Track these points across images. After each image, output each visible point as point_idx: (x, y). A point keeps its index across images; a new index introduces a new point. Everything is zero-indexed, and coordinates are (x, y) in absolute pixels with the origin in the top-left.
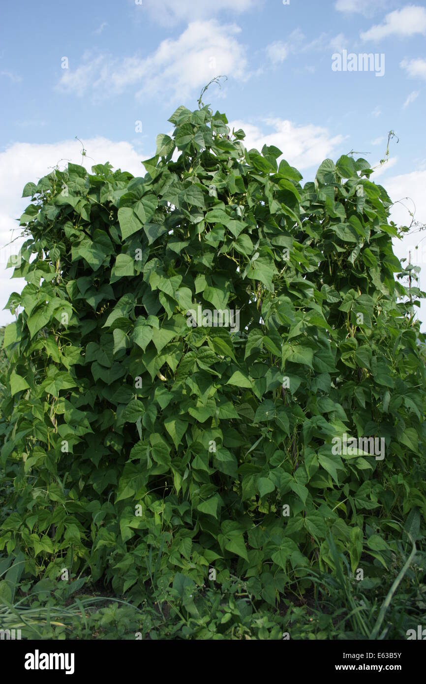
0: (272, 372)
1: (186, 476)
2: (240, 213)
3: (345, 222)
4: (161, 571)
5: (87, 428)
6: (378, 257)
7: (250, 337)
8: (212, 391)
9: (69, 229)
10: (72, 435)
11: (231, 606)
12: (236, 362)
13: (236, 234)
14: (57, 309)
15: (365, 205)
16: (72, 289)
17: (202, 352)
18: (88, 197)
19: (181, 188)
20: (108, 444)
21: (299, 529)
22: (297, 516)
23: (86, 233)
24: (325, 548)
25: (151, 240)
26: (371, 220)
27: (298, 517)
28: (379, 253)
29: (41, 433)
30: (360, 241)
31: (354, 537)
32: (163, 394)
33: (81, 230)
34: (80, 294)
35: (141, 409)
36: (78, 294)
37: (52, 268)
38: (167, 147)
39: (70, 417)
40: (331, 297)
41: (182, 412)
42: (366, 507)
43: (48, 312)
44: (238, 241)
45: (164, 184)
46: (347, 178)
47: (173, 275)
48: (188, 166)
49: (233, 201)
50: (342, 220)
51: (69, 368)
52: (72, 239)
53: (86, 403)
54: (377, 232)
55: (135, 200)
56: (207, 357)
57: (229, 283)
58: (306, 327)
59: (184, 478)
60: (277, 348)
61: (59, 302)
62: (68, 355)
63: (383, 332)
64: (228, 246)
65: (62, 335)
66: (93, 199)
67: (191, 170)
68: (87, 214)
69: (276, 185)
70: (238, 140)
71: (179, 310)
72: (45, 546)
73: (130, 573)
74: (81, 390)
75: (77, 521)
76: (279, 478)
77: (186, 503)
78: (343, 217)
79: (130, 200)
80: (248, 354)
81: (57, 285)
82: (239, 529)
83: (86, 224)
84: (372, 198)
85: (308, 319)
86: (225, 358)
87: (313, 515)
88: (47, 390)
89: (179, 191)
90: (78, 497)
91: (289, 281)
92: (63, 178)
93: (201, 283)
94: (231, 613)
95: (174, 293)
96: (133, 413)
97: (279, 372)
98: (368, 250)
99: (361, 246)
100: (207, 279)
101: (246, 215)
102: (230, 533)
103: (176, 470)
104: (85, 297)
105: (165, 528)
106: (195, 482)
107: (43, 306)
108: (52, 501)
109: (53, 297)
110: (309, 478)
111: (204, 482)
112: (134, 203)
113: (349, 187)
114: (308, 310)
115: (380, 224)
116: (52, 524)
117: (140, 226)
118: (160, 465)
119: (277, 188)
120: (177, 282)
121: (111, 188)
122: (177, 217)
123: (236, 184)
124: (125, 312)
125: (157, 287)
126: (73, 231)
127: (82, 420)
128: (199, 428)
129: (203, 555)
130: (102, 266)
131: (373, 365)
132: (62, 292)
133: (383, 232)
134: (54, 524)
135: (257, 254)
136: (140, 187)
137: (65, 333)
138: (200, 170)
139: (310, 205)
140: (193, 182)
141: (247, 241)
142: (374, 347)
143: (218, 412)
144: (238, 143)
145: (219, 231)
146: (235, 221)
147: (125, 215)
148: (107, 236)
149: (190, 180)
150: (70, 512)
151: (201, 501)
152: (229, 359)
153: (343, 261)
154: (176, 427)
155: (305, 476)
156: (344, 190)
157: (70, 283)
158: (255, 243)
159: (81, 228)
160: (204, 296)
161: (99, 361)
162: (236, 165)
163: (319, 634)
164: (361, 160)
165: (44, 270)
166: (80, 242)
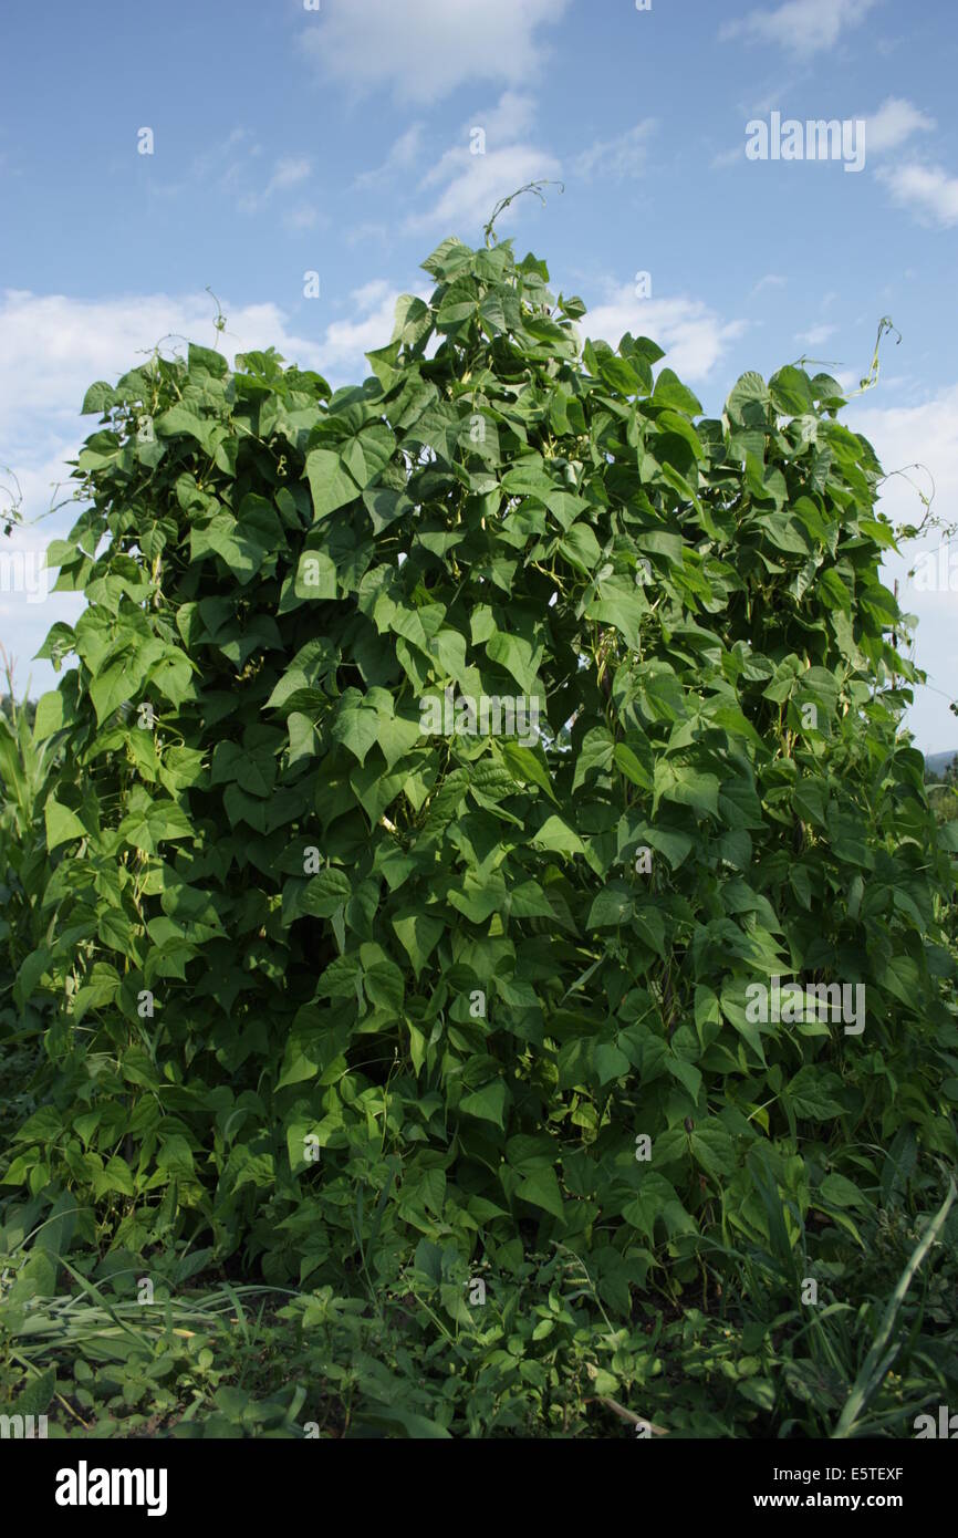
0: (629, 822)
1: (435, 1036)
2: (573, 479)
3: (784, 510)
4: (383, 1236)
5: (213, 926)
6: (852, 589)
7: (588, 744)
8: (498, 856)
9: (187, 489)
10: (180, 939)
11: (554, 1304)
12: (553, 797)
13: (566, 523)
14: (156, 664)
15: (830, 476)
16: (189, 621)
17: (483, 771)
18: (231, 421)
19: (451, 414)
20: (253, 963)
21: (680, 1156)
22: (675, 1128)
23: (222, 501)
24: (732, 1197)
25: (379, 524)
26: (840, 508)
27: (678, 1132)
28: (853, 581)
29: (116, 933)
30: (815, 553)
31: (792, 1178)
32: (392, 857)
33: (210, 494)
34: (205, 634)
35: (342, 889)
36: (200, 634)
37: (144, 574)
38: (416, 325)
39: (174, 901)
40: (752, 669)
41: (433, 900)
42: (817, 1115)
43: (137, 669)
44: (569, 538)
45: (409, 404)
46: (792, 414)
47: (425, 603)
48: (460, 369)
49: (556, 450)
50: (779, 504)
51: (176, 794)
52: (192, 512)
53: (208, 874)
54: (851, 535)
55: (344, 435)
56: (493, 782)
57: (541, 625)
58: (704, 729)
59: (432, 1041)
60: (644, 771)
61: (162, 649)
62: (174, 765)
63: (854, 749)
64: (546, 547)
65: (162, 721)
66: (243, 426)
67: (467, 378)
68: (230, 459)
69: (652, 423)
70: (568, 320)
71: (433, 679)
72: (115, 1180)
73: (312, 1239)
74: (198, 843)
75: (186, 1129)
76: (639, 1047)
77: (435, 1093)
78: (780, 498)
79: (332, 435)
80: (579, 780)
81: (154, 610)
82: (543, 1154)
83: (222, 481)
84: (845, 462)
85: (712, 713)
86: (526, 788)
87: (709, 1127)
88: (131, 839)
89: (448, 423)
90: (182, 1078)
91: (669, 629)
92: (175, 376)
93: (483, 622)
94: (553, 1319)
95: (428, 640)
96: (324, 896)
97: (644, 823)
98: (832, 573)
99: (819, 562)
100: (495, 615)
101: (587, 482)
102: (526, 1163)
103: (415, 1024)
104: (217, 642)
105: (389, 1146)
106: (454, 1052)
107: (125, 655)
108: (127, 1084)
109: (146, 636)
110: (704, 1049)
111: (473, 1051)
112: (341, 441)
113: (795, 434)
114: (709, 693)
115: (860, 518)
116: (127, 1136)
117: (355, 494)
118: (382, 1011)
119: (653, 428)
120: (433, 618)
121: (280, 406)
122: (437, 477)
123: (569, 415)
124: (313, 678)
125: (390, 626)
126: (196, 496)
127: (202, 910)
128: (465, 936)
129: (465, 1209)
130: (258, 576)
131: (830, 820)
132: (165, 628)
133: (863, 535)
134: (132, 1134)
135: (609, 568)
136: (357, 407)
137: (168, 717)
138: (487, 378)
139: (712, 469)
140: (475, 405)
141: (586, 538)
142: (832, 779)
143: (508, 902)
144: (568, 326)
145: (531, 512)
146: (562, 494)
147: (320, 467)
148: (271, 510)
149: (469, 401)
150: (169, 1108)
151: (466, 1091)
152: (534, 790)
153: (775, 593)
154: (416, 931)
155: (695, 1044)
156: (785, 441)
157: (186, 608)
158: (603, 544)
159: (212, 489)
160: (488, 653)
161: (241, 783)
162: (565, 374)
163: (742, 1361)
164: (823, 378)
165: (127, 577)
166: (209, 520)
